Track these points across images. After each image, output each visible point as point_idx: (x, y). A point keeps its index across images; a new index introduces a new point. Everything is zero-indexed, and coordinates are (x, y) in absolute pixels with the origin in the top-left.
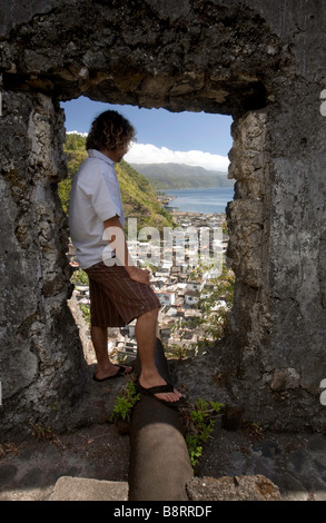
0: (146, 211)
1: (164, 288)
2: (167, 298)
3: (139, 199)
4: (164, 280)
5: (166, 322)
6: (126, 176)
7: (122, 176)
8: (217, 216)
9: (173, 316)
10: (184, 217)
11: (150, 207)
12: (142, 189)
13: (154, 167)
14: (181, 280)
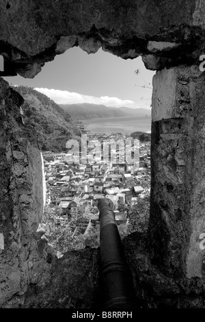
0: (69, 134)
1: (81, 182)
2: (83, 188)
3: (64, 127)
4: (80, 177)
5: (82, 203)
6: (56, 113)
7: (53, 112)
8: (114, 135)
9: (87, 199)
10: (94, 136)
11: (72, 132)
12: (67, 120)
13: (74, 106)
14: (91, 176)
